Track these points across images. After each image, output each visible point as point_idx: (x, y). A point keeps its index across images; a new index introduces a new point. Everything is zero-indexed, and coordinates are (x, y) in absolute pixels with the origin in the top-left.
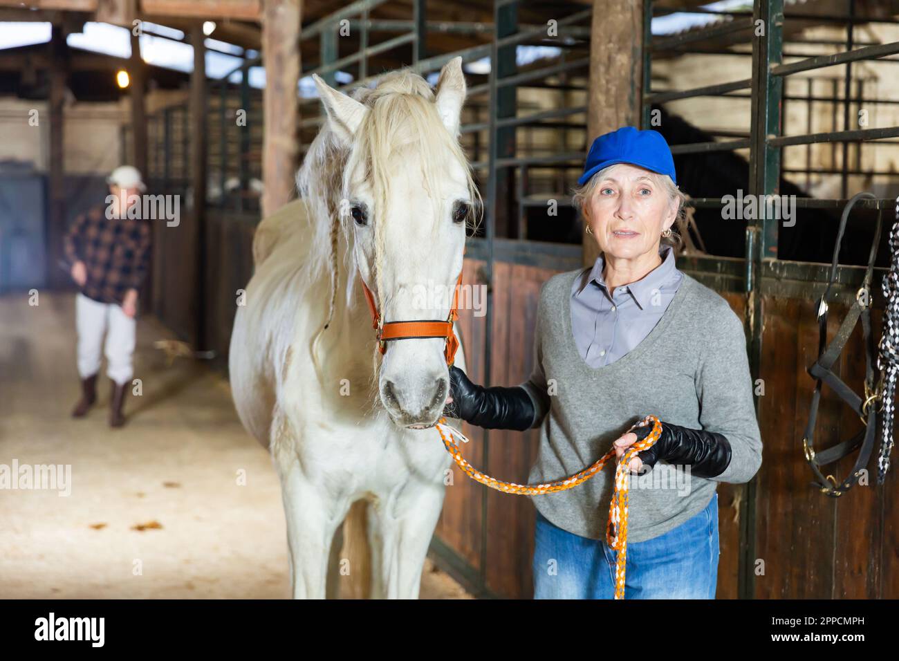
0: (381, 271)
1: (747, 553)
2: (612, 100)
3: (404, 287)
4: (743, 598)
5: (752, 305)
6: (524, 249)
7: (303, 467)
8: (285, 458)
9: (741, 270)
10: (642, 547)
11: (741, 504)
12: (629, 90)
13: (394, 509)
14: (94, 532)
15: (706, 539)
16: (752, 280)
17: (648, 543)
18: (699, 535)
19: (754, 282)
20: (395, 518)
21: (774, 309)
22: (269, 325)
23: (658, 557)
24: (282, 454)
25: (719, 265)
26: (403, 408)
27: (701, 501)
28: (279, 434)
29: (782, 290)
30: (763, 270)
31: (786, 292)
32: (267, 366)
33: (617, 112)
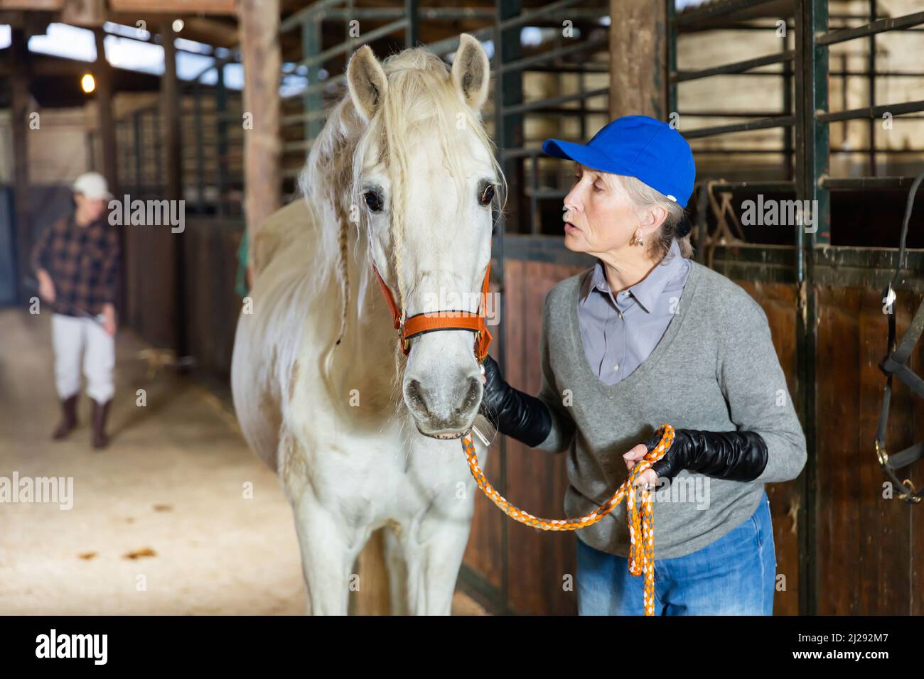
0: (401, 260)
1: (808, 566)
2: (636, 80)
3: (428, 275)
4: (805, 614)
5: (804, 296)
6: (539, 245)
7: (316, 493)
8: (296, 482)
9: (791, 258)
10: (681, 563)
11: (799, 512)
12: (653, 69)
13: (418, 535)
14: (83, 563)
15: (755, 550)
16: (803, 269)
17: (687, 557)
18: (745, 546)
19: (805, 271)
20: (420, 543)
21: (830, 299)
22: (272, 337)
23: (699, 572)
24: (293, 478)
25: (764, 254)
26: (430, 409)
27: (743, 510)
28: (288, 458)
29: (839, 278)
30: (816, 257)
31: (844, 281)
32: (272, 383)
33: (641, 94)
